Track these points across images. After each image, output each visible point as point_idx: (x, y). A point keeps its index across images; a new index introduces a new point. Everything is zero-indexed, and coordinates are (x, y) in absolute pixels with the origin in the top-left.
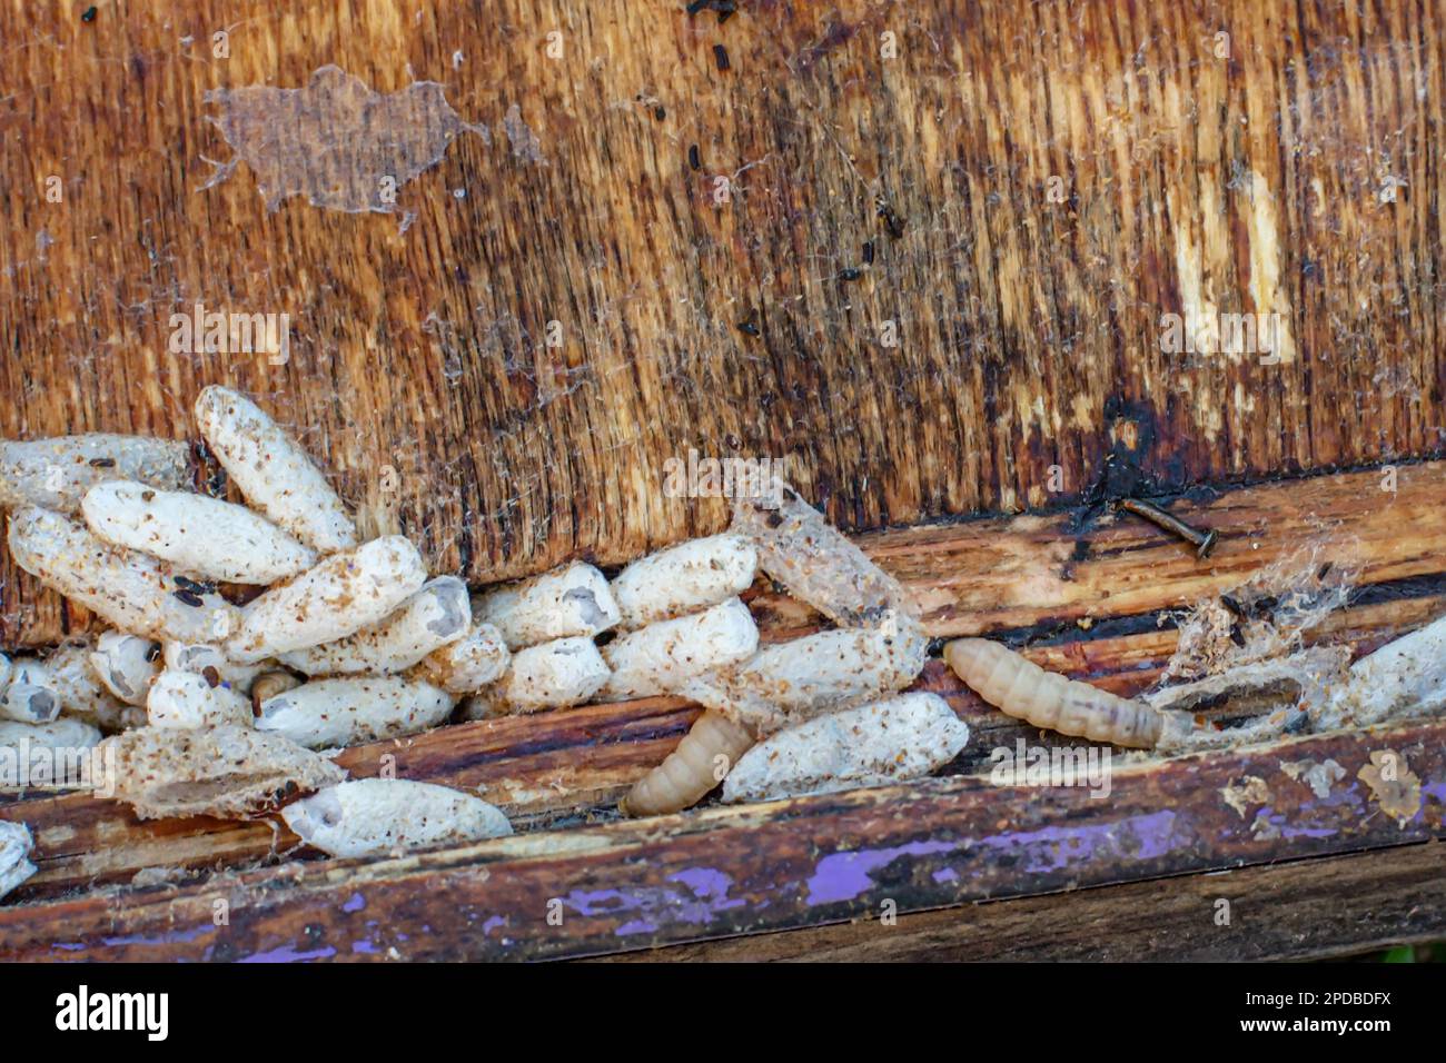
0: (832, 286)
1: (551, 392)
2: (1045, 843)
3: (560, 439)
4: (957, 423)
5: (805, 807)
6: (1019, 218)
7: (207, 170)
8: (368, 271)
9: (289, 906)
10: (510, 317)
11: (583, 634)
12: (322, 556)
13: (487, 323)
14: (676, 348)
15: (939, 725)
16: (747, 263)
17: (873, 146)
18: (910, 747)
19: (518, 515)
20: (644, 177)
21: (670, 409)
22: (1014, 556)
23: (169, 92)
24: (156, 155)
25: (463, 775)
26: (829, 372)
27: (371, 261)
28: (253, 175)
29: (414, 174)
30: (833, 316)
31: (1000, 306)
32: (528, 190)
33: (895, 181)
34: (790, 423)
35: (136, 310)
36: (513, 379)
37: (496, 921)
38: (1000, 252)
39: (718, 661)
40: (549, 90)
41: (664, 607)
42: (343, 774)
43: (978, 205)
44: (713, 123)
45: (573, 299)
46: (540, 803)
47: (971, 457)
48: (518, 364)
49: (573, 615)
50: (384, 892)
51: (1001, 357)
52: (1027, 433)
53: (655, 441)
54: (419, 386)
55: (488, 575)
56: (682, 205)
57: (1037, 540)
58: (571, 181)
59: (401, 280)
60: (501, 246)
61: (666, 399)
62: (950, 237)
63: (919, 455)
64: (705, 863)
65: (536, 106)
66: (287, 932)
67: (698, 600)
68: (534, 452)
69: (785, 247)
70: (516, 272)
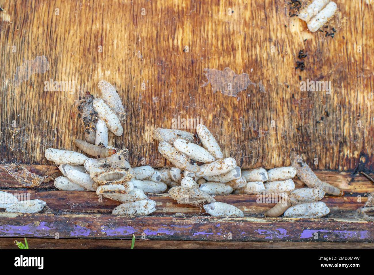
0: (314, 124)
1: (261, 135)
2: (344, 233)
3: (261, 144)
4: (333, 153)
5: (302, 220)
6: (349, 117)
7: (203, 83)
8: (230, 107)
9: (206, 224)
10: (255, 120)
11: (261, 181)
12: (217, 159)
13: (251, 120)
14: (285, 131)
15: (325, 208)
16: (300, 117)
17: (325, 99)
18: (319, 212)
19: (252, 157)
20: (283, 98)
21: (282, 142)
22: (340, 179)
23: (198, 67)
24: (194, 79)
25: (236, 204)
26: (312, 140)
27: (231, 105)
28: (211, 86)
29: (241, 90)
30: (314, 129)
31: (344, 132)
32: (262, 97)
33: (328, 106)
34: (304, 148)
35: (186, 107)
36: (255, 132)
37: (244, 232)
38: (345, 122)
39: (287, 190)
40: (268, 79)
41: (277, 178)
42: (215, 201)
43: (342, 113)
44: (297, 90)
45: (267, 119)
46: (249, 211)
47: (335, 159)
48: (256, 129)
49: (261, 177)
50: (224, 224)
51: (343, 142)
52: (345, 156)
53: (279, 147)
54: (237, 130)
55: (245, 167)
56: (289, 104)
57: (345, 177)
58: (270, 97)
59: (236, 110)
60: (255, 106)
61: (282, 140)
62: (337, 118)
63: (326, 157)
64: (283, 227)
65: (265, 81)
66: (205, 229)
67: (284, 178)
68: (257, 146)
69: (307, 115)
70: (258, 112)
